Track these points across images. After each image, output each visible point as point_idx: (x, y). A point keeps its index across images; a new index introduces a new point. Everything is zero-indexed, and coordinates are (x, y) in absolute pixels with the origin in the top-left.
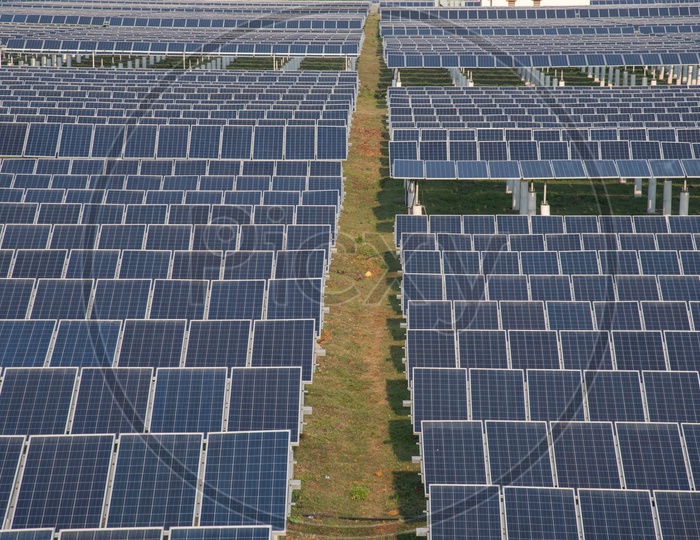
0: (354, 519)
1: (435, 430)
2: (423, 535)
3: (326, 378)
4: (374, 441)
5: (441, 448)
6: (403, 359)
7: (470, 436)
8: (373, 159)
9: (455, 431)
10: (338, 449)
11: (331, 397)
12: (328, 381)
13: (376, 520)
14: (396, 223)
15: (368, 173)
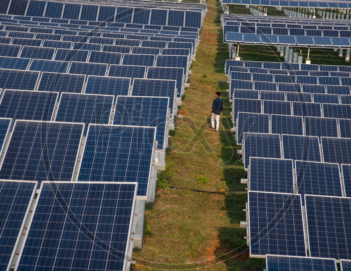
0: (199, 191)
1: (252, 137)
2: (245, 183)
3: (185, 129)
4: (211, 159)
5: (255, 146)
6: (231, 113)
7: (272, 141)
8: (213, 45)
9: (263, 138)
10: (191, 160)
11: (188, 137)
12: (186, 131)
13: (212, 193)
14: (226, 64)
15: (210, 50)
